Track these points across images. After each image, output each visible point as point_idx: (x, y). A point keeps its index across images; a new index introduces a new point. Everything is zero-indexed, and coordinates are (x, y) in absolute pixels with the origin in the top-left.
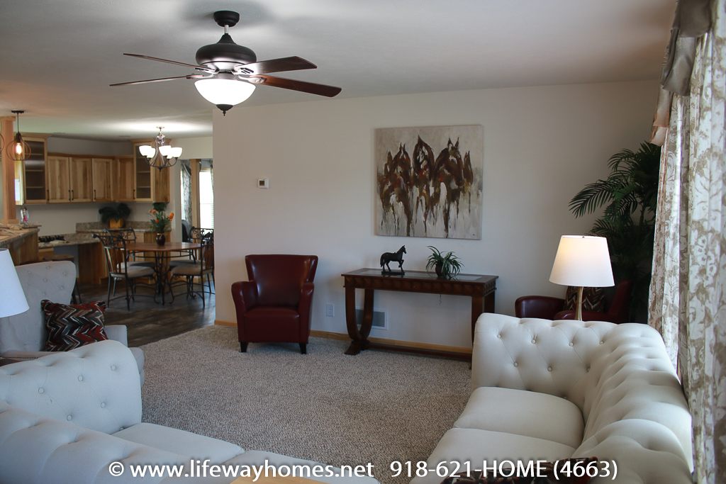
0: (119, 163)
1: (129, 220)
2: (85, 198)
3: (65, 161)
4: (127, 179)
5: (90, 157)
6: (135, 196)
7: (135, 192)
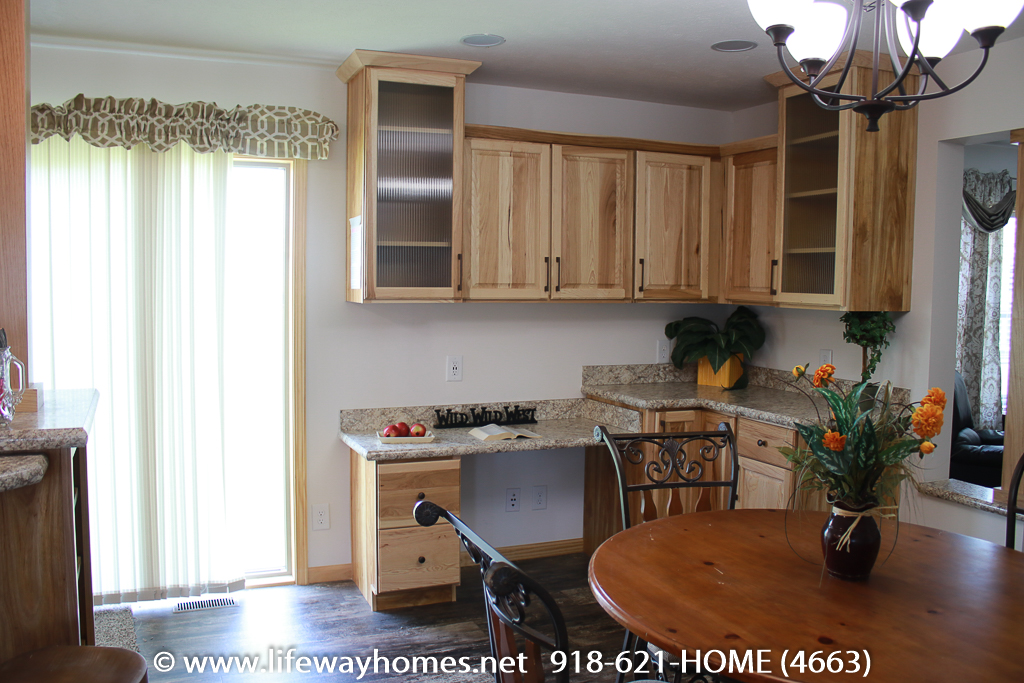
0: (732, 169)
1: (761, 363)
2: (605, 284)
3: (536, 157)
4: (754, 222)
5: (632, 146)
6: (778, 285)
7: (779, 269)
